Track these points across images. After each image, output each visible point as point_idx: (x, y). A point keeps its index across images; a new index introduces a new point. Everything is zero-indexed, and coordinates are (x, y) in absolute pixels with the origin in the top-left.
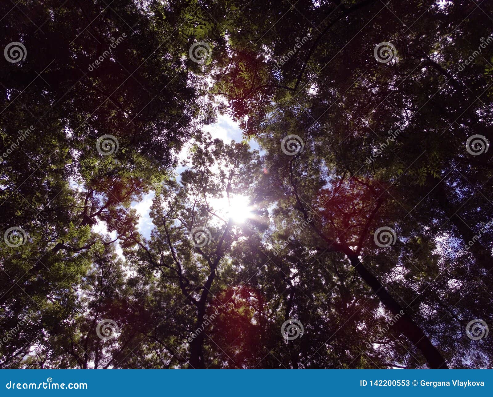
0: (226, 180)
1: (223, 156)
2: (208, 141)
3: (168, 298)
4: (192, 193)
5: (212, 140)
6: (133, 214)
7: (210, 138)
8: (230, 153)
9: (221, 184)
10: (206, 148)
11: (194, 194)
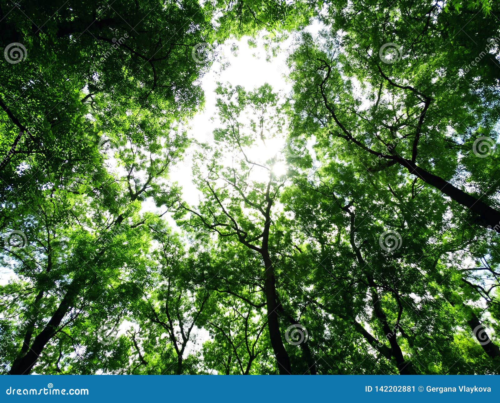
0: (257, 128)
1: (249, 103)
2: (229, 90)
3: (231, 255)
4: (227, 149)
5: (234, 88)
6: (176, 185)
7: (231, 87)
8: (255, 99)
9: (254, 133)
10: (229, 99)
11: (229, 151)
